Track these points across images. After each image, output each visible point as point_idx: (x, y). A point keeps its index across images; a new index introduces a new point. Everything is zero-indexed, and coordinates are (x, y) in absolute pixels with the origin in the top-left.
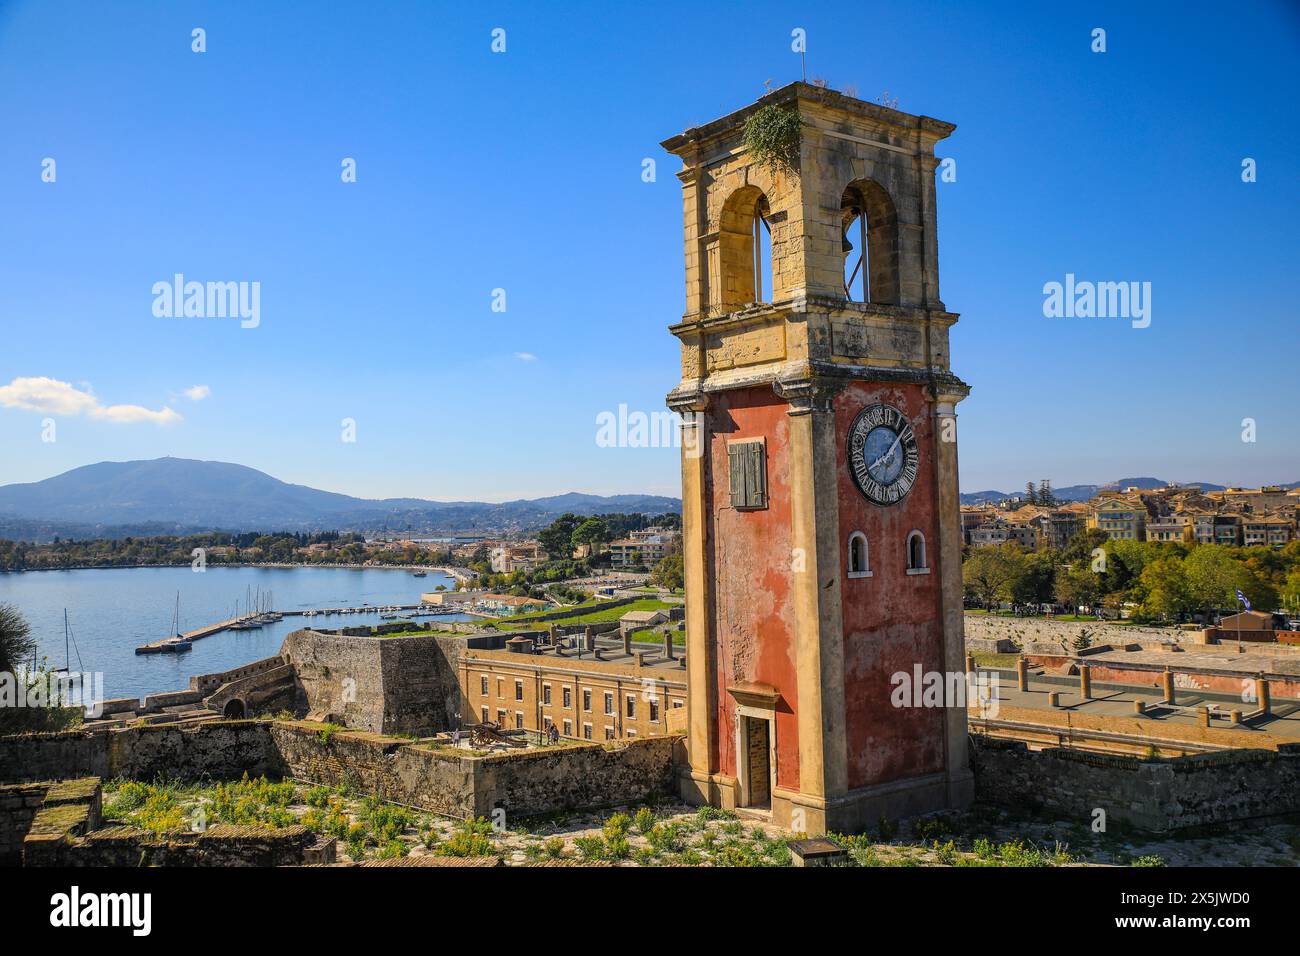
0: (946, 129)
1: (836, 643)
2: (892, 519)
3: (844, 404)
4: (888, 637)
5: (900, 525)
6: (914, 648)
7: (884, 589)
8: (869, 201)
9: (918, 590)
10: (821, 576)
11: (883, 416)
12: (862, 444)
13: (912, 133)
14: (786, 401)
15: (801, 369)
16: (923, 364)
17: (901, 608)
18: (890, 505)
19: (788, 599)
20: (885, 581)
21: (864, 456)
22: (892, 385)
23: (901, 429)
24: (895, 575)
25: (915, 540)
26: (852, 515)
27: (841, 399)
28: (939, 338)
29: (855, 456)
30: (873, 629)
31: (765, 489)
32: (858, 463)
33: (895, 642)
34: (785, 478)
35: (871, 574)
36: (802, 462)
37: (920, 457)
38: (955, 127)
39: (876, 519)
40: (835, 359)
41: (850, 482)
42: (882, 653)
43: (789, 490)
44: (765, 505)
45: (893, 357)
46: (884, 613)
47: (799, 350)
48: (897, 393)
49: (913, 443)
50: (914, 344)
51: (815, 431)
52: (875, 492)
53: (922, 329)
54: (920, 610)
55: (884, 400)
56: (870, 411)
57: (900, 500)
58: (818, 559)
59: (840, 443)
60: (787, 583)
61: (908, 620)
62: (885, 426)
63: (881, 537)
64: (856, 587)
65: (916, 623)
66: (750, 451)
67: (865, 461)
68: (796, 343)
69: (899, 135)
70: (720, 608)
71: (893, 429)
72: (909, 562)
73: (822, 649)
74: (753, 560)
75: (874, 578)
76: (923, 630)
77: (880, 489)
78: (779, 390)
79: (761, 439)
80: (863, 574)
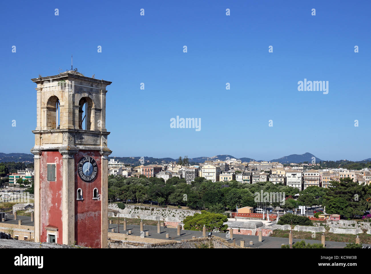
0: (110, 83)
1: (73, 216)
2: (89, 185)
3: (77, 156)
4: (87, 215)
5: (91, 186)
6: (94, 218)
7: (86, 203)
8: (88, 101)
9: (95, 203)
10: (69, 199)
11: (88, 159)
12: (81, 166)
13: (100, 84)
14: (62, 154)
15: (66, 147)
16: (100, 145)
17: (91, 207)
18: (89, 182)
19: (61, 205)
20: (87, 201)
21: (82, 169)
22: (91, 151)
23: (93, 162)
24: (89, 199)
25: (95, 190)
26: (78, 184)
27: (77, 154)
28: (104, 138)
29: (80, 169)
30: (83, 213)
31: (56, 177)
32: (80, 171)
33: (89, 216)
34: (61, 174)
35: (83, 199)
36: (66, 171)
37: (98, 170)
38: (112, 82)
39: (85, 185)
40: (75, 144)
41: (78, 176)
42: (85, 219)
43: (62, 177)
44: (56, 181)
45: (91, 144)
46: (86, 209)
47: (66, 142)
48: (92, 153)
49: (96, 166)
50: (97, 140)
51: (69, 163)
52: (84, 178)
53: (100, 136)
54: (96, 208)
55: (88, 155)
56: (84, 157)
57: (91, 180)
58: (69, 195)
59: (75, 166)
60: (61, 201)
61: (93, 211)
62: (88, 161)
63: (86, 190)
64: (79, 202)
65: (95, 211)
66: (53, 166)
67: (82, 170)
68: (65, 140)
69: (96, 84)
70: (44, 207)
71: (90, 162)
72: (93, 196)
73: (69, 217)
74: (53, 195)
75: (84, 200)
76: (97, 213)
77: (86, 178)
78: (60, 152)
79: (55, 164)
80: (81, 199)
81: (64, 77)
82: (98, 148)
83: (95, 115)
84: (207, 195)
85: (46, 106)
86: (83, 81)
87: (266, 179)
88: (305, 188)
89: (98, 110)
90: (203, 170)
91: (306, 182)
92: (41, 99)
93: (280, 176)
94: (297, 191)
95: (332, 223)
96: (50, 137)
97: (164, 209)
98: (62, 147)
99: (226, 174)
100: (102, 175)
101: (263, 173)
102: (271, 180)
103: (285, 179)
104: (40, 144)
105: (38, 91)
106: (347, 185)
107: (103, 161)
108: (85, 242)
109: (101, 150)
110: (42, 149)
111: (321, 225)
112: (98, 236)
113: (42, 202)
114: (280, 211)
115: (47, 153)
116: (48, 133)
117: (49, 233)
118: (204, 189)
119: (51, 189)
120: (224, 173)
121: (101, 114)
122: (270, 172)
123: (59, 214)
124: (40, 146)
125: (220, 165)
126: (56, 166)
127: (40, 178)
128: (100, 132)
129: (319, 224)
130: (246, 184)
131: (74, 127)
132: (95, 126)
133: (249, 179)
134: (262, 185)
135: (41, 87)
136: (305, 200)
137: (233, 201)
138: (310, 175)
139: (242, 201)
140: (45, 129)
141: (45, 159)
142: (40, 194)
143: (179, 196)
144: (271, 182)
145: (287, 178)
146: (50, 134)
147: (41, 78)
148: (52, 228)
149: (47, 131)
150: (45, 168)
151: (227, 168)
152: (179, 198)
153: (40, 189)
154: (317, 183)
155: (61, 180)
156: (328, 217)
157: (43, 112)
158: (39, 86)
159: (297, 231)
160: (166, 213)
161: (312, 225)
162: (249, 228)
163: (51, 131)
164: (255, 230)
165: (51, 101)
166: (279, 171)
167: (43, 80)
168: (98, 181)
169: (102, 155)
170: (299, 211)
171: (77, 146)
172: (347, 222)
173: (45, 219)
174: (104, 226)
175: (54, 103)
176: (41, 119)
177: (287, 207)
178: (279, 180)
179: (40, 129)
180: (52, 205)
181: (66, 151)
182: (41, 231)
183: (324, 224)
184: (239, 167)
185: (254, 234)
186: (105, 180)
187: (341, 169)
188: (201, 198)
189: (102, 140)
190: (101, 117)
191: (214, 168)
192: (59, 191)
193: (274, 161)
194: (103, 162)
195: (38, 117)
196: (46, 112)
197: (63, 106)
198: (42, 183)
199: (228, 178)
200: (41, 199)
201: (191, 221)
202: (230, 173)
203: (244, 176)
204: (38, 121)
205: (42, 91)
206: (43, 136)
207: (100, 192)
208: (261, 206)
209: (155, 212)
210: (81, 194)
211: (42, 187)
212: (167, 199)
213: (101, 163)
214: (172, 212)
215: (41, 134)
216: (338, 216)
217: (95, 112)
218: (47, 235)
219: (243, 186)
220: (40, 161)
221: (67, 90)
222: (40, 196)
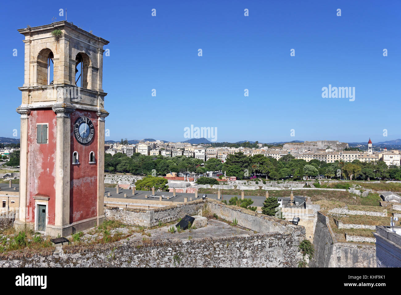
0: (107, 43)
1: (68, 182)
2: (86, 148)
3: (74, 115)
4: (83, 180)
5: (88, 150)
6: (90, 183)
7: (82, 168)
9: (92, 168)
10: (64, 164)
11: (84, 119)
12: (78, 127)
13: (97, 42)
14: (56, 113)
15: (61, 104)
16: (97, 106)
17: (87, 172)
18: (85, 144)
19: (54, 170)
20: (82, 166)
21: (79, 130)
22: (88, 111)
23: (89, 123)
24: (85, 163)
25: (92, 154)
26: (74, 146)
27: (73, 114)
28: (101, 99)
29: (76, 130)
30: (79, 178)
31: (48, 138)
33: (85, 182)
34: (55, 135)
35: (79, 163)
36: (60, 131)
37: (94, 132)
38: (109, 42)
39: (81, 148)
40: (71, 102)
41: (74, 137)
42: (81, 185)
43: (56, 138)
44: (48, 143)
45: (88, 103)
46: (82, 174)
47: (61, 99)
48: (89, 113)
49: (93, 128)
50: (94, 100)
51: (65, 122)
52: (81, 140)
53: (97, 96)
54: (92, 173)
55: (85, 115)
56: (81, 118)
57: (88, 143)
58: (64, 159)
59: (71, 126)
60: (54, 166)
61: (89, 176)
62: (85, 122)
63: (82, 153)
64: (74, 167)
65: (91, 176)
66: (44, 127)
67: (79, 132)
69: (94, 41)
70: (32, 173)
71: (87, 123)
72: (90, 160)
73: (63, 184)
74: (43, 159)
75: (80, 164)
76: (93, 179)
77: (83, 140)
78: (54, 110)
79: (48, 124)
80: (77, 163)
81: (59, 25)
82: (95, 108)
83: (93, 74)
84: (145, 164)
85: (36, 60)
86: (80, 35)
87: (181, 154)
88: (207, 160)
89: (95, 69)
90: (138, 148)
91: (208, 156)
92: (30, 53)
93: (191, 151)
94: (202, 161)
95: (231, 183)
96: (40, 94)
97: (113, 175)
98: (56, 105)
99: (154, 150)
100: (98, 138)
101: (179, 150)
102: (184, 154)
103: (194, 154)
104: (29, 101)
105: (26, 44)
106: (239, 157)
107: (100, 123)
108: (80, 211)
109: (98, 111)
110: (30, 108)
111: (224, 184)
112: (94, 203)
113: (30, 168)
114: (195, 175)
115: (37, 113)
116: (38, 89)
117: (38, 202)
118: (142, 161)
119: (41, 152)
120: (153, 150)
121: (98, 73)
122: (184, 149)
123: (52, 181)
124: (28, 105)
125: (150, 144)
126: (48, 126)
127: (27, 140)
128: (97, 92)
129: (222, 183)
130: (168, 157)
131: (71, 83)
132: (92, 85)
133: (170, 154)
134: (180, 158)
135: (30, 39)
136: (210, 167)
137: (163, 169)
138: (210, 151)
139: (169, 169)
140: (35, 85)
141: (34, 119)
142: (27, 159)
143: (124, 165)
144: (185, 156)
145: (195, 153)
146: (41, 91)
147: (30, 29)
148: (42, 197)
149: (37, 88)
150: (34, 129)
151: (155, 147)
152: (124, 167)
153: (27, 153)
154: (215, 156)
155: (55, 142)
156: (228, 178)
157: (32, 68)
158: (27, 38)
159: (215, 189)
160: (115, 178)
161: (218, 184)
162: (181, 188)
163: (43, 87)
164: (186, 189)
165: (42, 56)
166: (190, 148)
167: (32, 31)
168: (95, 145)
169: (100, 116)
170: (208, 175)
171: (74, 105)
172: (241, 182)
173: (33, 186)
174: (100, 192)
175: (46, 58)
176: (30, 74)
177: (199, 172)
178: (190, 154)
179: (28, 86)
180: (42, 171)
181: (62, 109)
182: (28, 201)
183: (226, 183)
184: (162, 146)
185: (185, 192)
186: (101, 143)
187: (226, 147)
188: (140, 167)
189: (98, 101)
190: (98, 77)
191: (146, 147)
192: (51, 155)
193: (185, 142)
194: (100, 124)
195: (26, 72)
196: (36, 67)
197: (58, 59)
198: (30, 146)
199: (156, 153)
200: (29, 164)
201: (141, 183)
202: (157, 150)
203: (166, 152)
204: (26, 77)
205: (31, 44)
206: (31, 93)
207: (96, 155)
208: (182, 172)
209: (107, 177)
210: (77, 158)
211: (30, 151)
212: (115, 168)
213: (97, 125)
214: (119, 177)
215: (30, 91)
216: (235, 177)
217: (93, 71)
218: (36, 205)
219: (167, 159)
220: (28, 122)
221: (62, 41)
222: (27, 161)
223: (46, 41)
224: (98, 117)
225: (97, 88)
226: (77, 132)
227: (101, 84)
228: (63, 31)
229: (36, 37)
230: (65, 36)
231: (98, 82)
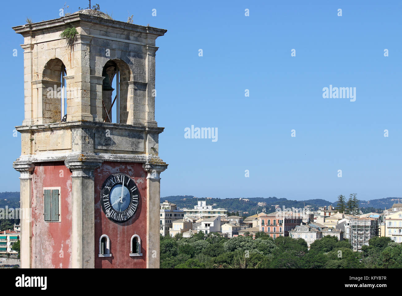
0: (163, 32)
2: (123, 229)
3: (100, 173)
5: (127, 232)
7: (118, 263)
8: (120, 68)
10: (84, 255)
11: (120, 179)
12: (109, 192)
13: (143, 34)
14: (71, 170)
15: (78, 156)
16: (144, 153)
18: (122, 222)
20: (118, 259)
21: (109, 199)
22: (126, 163)
23: (130, 185)
24: (123, 256)
25: (135, 239)
26: (102, 226)
27: (99, 170)
28: (153, 140)
29: (104, 198)
31: (60, 213)
32: (106, 201)
34: (70, 208)
35: (111, 255)
36: (77, 201)
37: (140, 199)
38: (166, 31)
39: (115, 229)
40: (96, 151)
41: (101, 211)
43: (71, 214)
44: (60, 221)
45: (127, 150)
47: (77, 146)
48: (129, 168)
49: (137, 192)
50: (139, 142)
51: (84, 186)
52: (114, 216)
53: (144, 135)
55: (122, 171)
56: (113, 177)
57: (128, 220)
58: (83, 248)
59: (96, 192)
60: (69, 259)
62: (121, 184)
63: (117, 238)
64: (103, 261)
66: (54, 193)
67: (110, 201)
68: (76, 143)
69: (136, 35)
71: (125, 185)
72: (131, 250)
74: (54, 248)
75: (113, 257)
77: (117, 215)
78: (67, 165)
79: (59, 188)
80: (107, 256)
81: (73, 20)
82: (140, 158)
83: (135, 95)
85: (40, 78)
86: (110, 29)
89: (141, 86)
92: (32, 66)
96: (48, 137)
98: (70, 157)
100: (148, 210)
104: (31, 149)
105: (25, 51)
107: (150, 184)
109: (146, 162)
110: (33, 161)
113: (36, 262)
115: (44, 169)
116: (44, 130)
119: (51, 236)
121: (147, 92)
124: (31, 156)
126: (60, 192)
128: (144, 128)
131: (94, 118)
132: (134, 115)
135: (31, 41)
140: (40, 122)
141: (39, 180)
142: (31, 247)
146: (49, 133)
147: (30, 25)
149: (42, 127)
150: (39, 197)
153: (31, 238)
155: (70, 219)
157: (35, 91)
158: (27, 40)
163: (51, 126)
165: (51, 70)
167: (34, 29)
168: (141, 222)
169: (149, 171)
171: (100, 154)
175: (57, 73)
176: (32, 103)
179: (30, 124)
181: (79, 164)
186: (153, 220)
189: (147, 144)
190: (147, 98)
192: (65, 240)
194: (150, 186)
195: (27, 100)
196: (41, 90)
197: (73, 78)
198: (34, 225)
200: (34, 256)
204: (27, 108)
205: (33, 51)
206: (36, 136)
207: (143, 241)
210: (108, 247)
211: (34, 234)
213: (146, 188)
215: (32, 132)
217: (135, 90)
220: (31, 185)
221: (78, 47)
222: (31, 251)
223: (55, 45)
224: (146, 173)
225: (145, 119)
226: (107, 201)
227: (151, 111)
228: (79, 30)
229: (40, 38)
230: (83, 37)
231: (147, 109)
